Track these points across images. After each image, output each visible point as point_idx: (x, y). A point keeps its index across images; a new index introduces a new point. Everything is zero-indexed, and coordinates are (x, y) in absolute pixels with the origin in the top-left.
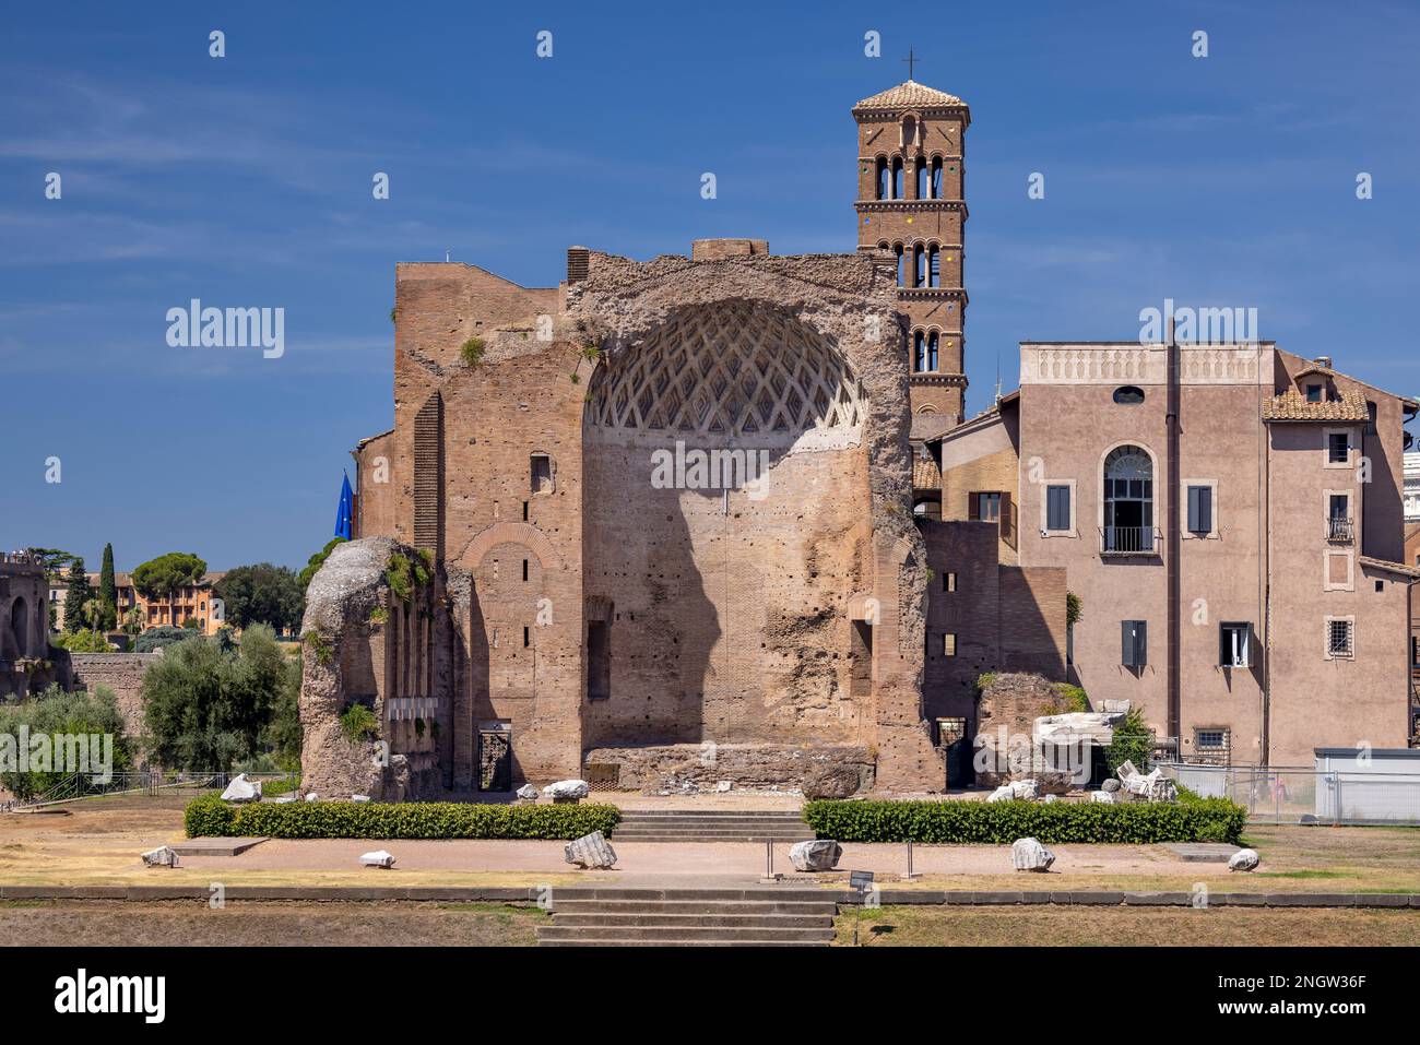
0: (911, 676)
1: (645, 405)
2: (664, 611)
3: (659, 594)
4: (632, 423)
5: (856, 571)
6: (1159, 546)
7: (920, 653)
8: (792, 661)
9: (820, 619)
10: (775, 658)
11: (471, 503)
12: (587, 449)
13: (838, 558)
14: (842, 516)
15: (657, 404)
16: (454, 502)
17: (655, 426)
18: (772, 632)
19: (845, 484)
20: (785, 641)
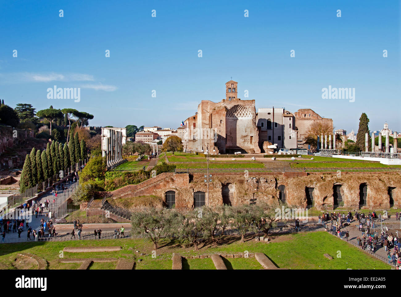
0: (257, 141)
1: (230, 114)
2: (231, 135)
3: (231, 134)
4: (228, 117)
5: (251, 131)
6: (272, 128)
7: (258, 139)
8: (244, 140)
9: (246, 136)
10: (242, 140)
11: (214, 125)
12: (226, 119)
13: (249, 130)
14: (249, 126)
15: (231, 115)
16: (213, 124)
17: (231, 117)
18: (242, 137)
19: (249, 123)
20: (243, 138)
